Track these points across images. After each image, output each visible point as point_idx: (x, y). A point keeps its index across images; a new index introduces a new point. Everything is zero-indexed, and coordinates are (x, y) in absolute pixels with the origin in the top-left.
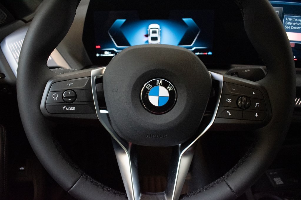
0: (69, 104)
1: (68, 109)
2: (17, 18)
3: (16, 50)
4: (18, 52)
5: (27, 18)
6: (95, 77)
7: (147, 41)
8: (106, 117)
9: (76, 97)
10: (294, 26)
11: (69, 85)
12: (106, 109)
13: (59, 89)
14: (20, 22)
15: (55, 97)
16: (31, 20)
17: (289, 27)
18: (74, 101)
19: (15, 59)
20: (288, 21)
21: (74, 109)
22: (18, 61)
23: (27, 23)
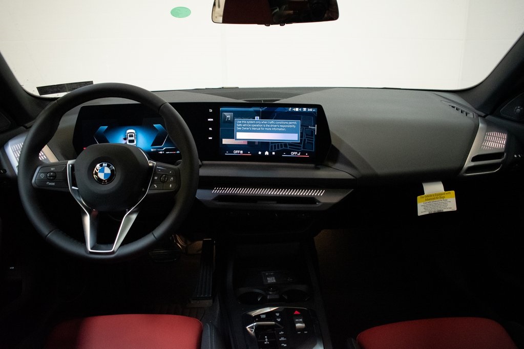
0: (51, 181)
1: (50, 184)
2: (19, 125)
3: (17, 150)
4: (18, 153)
5: (28, 125)
6: (71, 166)
7: (126, 143)
8: (77, 192)
9: (56, 176)
10: (244, 127)
11: (52, 169)
12: (76, 187)
13: (45, 171)
14: (22, 128)
15: (42, 176)
16: (30, 127)
17: (240, 128)
18: (54, 179)
19: (16, 158)
20: (239, 124)
21: (54, 184)
22: (18, 160)
23: (28, 128)
